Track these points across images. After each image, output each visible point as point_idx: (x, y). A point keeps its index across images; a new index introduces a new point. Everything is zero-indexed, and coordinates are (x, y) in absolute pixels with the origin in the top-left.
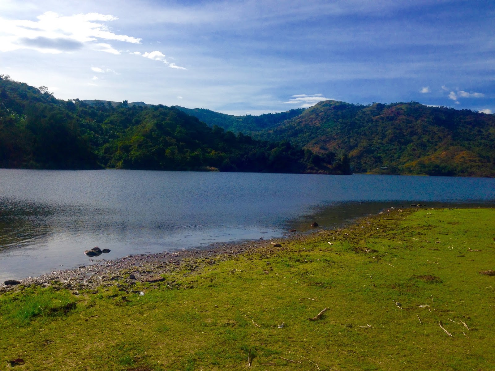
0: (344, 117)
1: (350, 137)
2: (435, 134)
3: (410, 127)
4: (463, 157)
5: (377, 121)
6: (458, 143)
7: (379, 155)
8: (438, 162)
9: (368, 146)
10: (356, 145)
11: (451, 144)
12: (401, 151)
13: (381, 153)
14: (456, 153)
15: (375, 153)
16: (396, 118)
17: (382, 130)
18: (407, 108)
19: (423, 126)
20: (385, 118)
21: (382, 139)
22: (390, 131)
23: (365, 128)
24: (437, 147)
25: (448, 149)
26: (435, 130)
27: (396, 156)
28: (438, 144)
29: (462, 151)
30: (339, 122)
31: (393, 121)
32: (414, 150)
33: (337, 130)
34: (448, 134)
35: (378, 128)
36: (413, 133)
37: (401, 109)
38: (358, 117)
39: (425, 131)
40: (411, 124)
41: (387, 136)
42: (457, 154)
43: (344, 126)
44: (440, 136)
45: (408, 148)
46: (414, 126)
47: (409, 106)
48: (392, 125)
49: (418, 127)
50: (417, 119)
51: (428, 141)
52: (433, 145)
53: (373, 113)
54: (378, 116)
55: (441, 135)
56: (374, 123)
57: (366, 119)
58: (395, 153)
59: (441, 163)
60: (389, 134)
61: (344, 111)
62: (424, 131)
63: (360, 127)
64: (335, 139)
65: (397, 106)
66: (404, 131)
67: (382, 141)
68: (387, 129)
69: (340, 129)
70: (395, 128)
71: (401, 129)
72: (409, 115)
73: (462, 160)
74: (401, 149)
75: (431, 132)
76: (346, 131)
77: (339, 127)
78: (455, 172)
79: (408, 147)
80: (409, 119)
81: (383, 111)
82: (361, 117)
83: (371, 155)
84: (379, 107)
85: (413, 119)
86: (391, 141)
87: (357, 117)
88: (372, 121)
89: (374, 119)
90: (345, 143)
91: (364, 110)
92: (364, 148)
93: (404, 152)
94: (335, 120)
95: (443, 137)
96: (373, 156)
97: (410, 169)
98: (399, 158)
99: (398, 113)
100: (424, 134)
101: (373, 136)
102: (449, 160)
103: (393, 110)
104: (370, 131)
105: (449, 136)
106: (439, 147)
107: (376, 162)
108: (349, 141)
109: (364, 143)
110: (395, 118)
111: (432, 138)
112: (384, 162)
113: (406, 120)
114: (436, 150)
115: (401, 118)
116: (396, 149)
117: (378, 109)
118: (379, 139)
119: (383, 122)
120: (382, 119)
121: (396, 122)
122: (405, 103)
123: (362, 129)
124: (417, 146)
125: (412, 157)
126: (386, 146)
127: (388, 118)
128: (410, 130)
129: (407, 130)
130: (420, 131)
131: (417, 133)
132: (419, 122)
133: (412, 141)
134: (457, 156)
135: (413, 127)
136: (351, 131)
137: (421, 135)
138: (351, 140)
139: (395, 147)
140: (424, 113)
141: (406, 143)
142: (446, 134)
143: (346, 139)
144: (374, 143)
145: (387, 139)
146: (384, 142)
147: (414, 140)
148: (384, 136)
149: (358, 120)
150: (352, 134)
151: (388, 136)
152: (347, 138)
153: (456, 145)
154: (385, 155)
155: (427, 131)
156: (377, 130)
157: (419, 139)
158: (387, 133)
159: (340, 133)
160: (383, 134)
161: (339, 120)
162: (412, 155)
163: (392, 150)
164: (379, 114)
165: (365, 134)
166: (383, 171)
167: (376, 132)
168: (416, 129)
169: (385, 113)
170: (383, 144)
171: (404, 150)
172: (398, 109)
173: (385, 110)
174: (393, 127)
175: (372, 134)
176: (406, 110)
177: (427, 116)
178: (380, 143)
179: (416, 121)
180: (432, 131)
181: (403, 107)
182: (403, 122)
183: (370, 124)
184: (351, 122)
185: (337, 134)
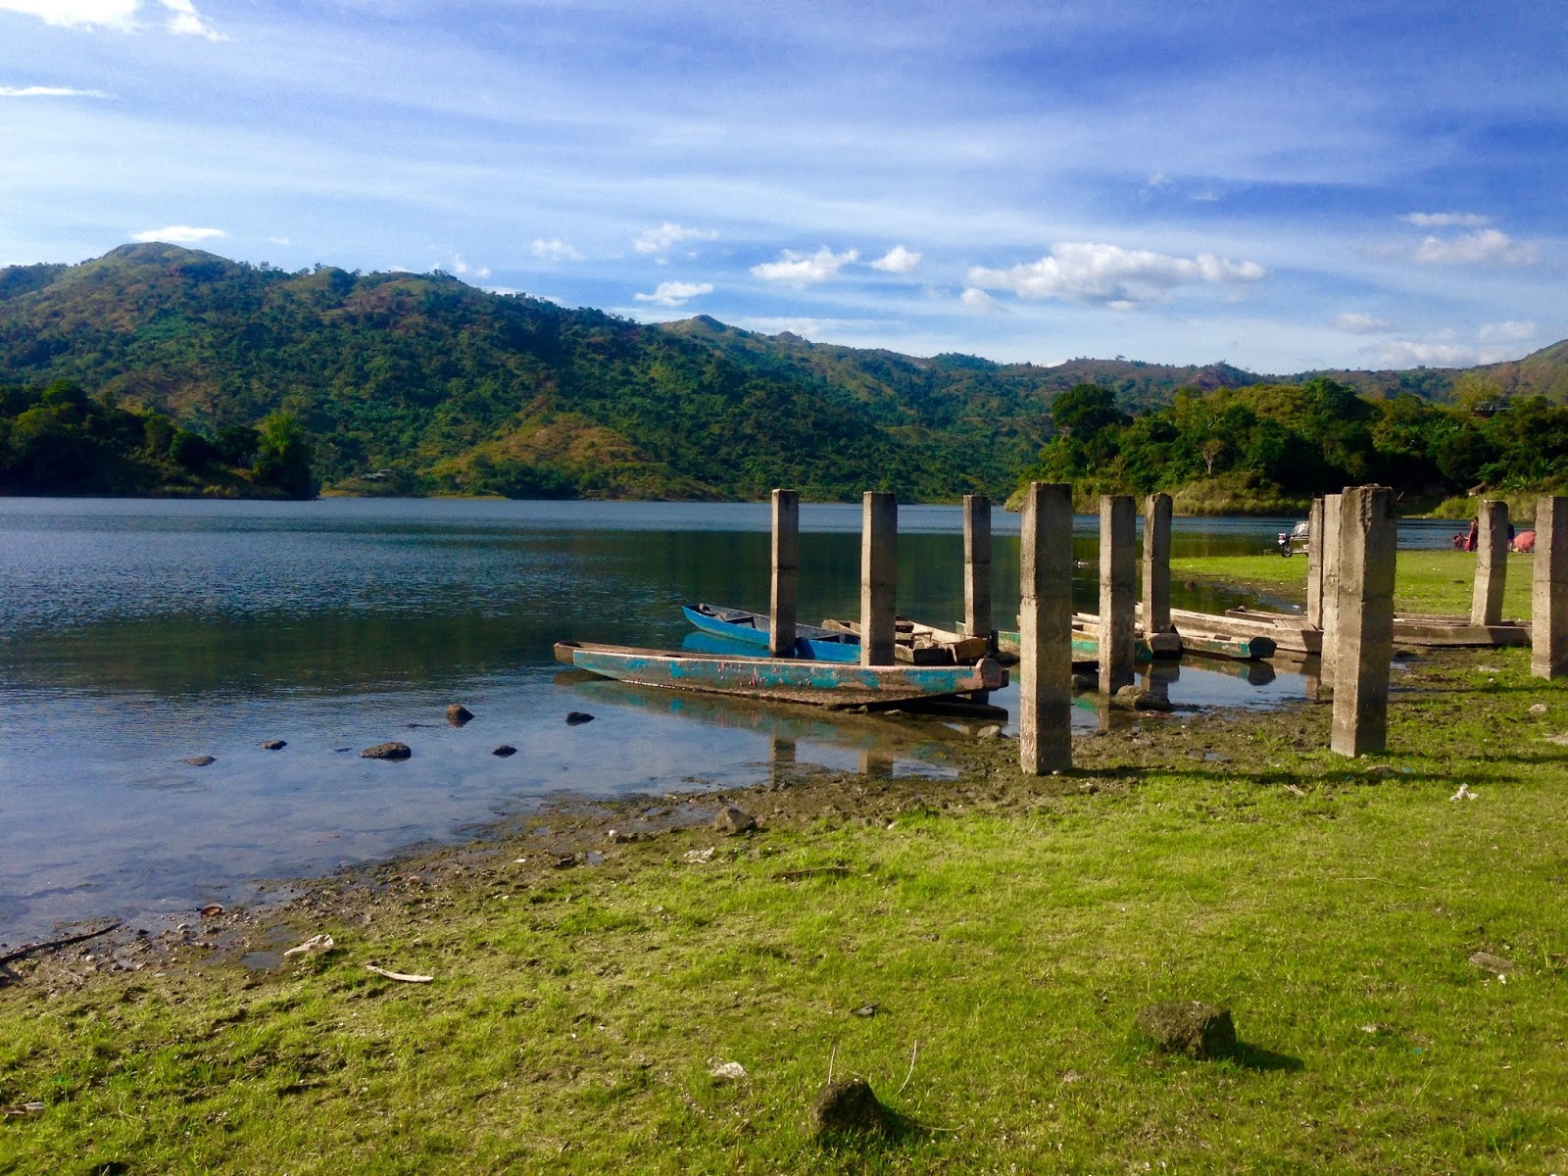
0: (220, 305)
1: (251, 373)
2: (514, 376)
3: (440, 352)
4: (593, 445)
5: (334, 325)
6: (576, 405)
7: (351, 434)
8: (529, 458)
9: (314, 407)
10: (275, 402)
11: (560, 408)
12: (417, 424)
13: (358, 429)
14: (573, 433)
15: (340, 428)
16: (396, 322)
17: (356, 356)
18: (426, 292)
19: (478, 349)
20: (361, 319)
21: (356, 385)
22: (379, 361)
23: (301, 346)
24: (520, 415)
25: (553, 422)
26: (511, 364)
27: (405, 438)
28: (523, 405)
29: (588, 427)
30: (204, 321)
31: (388, 330)
32: (456, 421)
33: (202, 347)
34: (548, 378)
35: (341, 349)
36: (450, 371)
37: (409, 294)
38: (272, 308)
39: (485, 368)
40: (440, 344)
41: (372, 378)
42: (578, 437)
43: (226, 335)
44: (526, 382)
45: (440, 416)
46: (450, 349)
47: (433, 288)
48: (385, 342)
49: (462, 352)
50: (457, 325)
51: (495, 395)
52: (509, 409)
53: (319, 298)
54: (339, 311)
55: (527, 378)
56: (326, 332)
57: (300, 317)
58: (401, 431)
59: (538, 460)
60: (378, 370)
61: (221, 285)
62: (481, 363)
63: (279, 343)
64: (196, 380)
65: (396, 283)
66: (423, 361)
67: (358, 391)
68: (369, 352)
69: (211, 345)
70: (394, 352)
71: (412, 356)
72: (431, 313)
73: (590, 453)
74: (416, 418)
75: (501, 370)
76: (234, 352)
77: (208, 340)
78: (576, 487)
79: (439, 410)
80: (434, 325)
81: (351, 295)
82: (282, 309)
83: (329, 435)
84: (338, 281)
85: (446, 328)
86: (385, 390)
87: (266, 309)
88: (319, 323)
89: (327, 317)
90: (235, 393)
91: (288, 286)
92: (302, 411)
93: (427, 428)
94: (191, 315)
95: (533, 386)
96: (333, 440)
97: (453, 478)
98: (414, 445)
99: (401, 305)
100: (481, 374)
101: (326, 373)
102: (556, 453)
103: (383, 295)
104: (314, 356)
105: (549, 384)
106: (527, 416)
107: (345, 457)
108: (249, 389)
109: (299, 396)
110: (392, 321)
111: (505, 386)
112: (370, 457)
113: (426, 328)
114: (518, 423)
115: (408, 321)
116: (401, 418)
117: (335, 287)
118: (347, 384)
119: (355, 332)
120: (352, 319)
121: (398, 333)
122: (419, 277)
123: (290, 348)
124: (463, 410)
125: (454, 443)
126: (372, 408)
127: (369, 317)
128: (437, 361)
129: (430, 358)
130: (468, 364)
131: (463, 370)
132: (464, 336)
133: (450, 396)
134: (577, 442)
135: (447, 352)
136: (251, 355)
137: (474, 377)
138: (255, 384)
139: (400, 412)
140: (478, 312)
141: (432, 400)
142: (542, 376)
143: (238, 381)
144: (332, 397)
145: (371, 385)
146: (363, 394)
147: (454, 393)
148: (362, 377)
149: (274, 319)
150: (255, 363)
151: (375, 375)
152: (240, 376)
153: (571, 410)
154: (371, 435)
155: (489, 367)
156: (340, 354)
157: (467, 390)
158: (370, 365)
159: (213, 358)
160: (359, 368)
161: (203, 316)
162: (454, 438)
163: (392, 419)
164: (340, 305)
165: (300, 367)
166: (375, 486)
167: (334, 362)
168: (458, 359)
169: (358, 302)
170: (363, 402)
171: (427, 422)
172: (401, 293)
173: (358, 293)
174: (388, 346)
175: (324, 367)
176: (423, 298)
177: (485, 321)
178: (350, 398)
179: (455, 335)
180: (503, 365)
181: (416, 288)
182: (419, 334)
183: (314, 336)
184: (249, 325)
185: (203, 360)
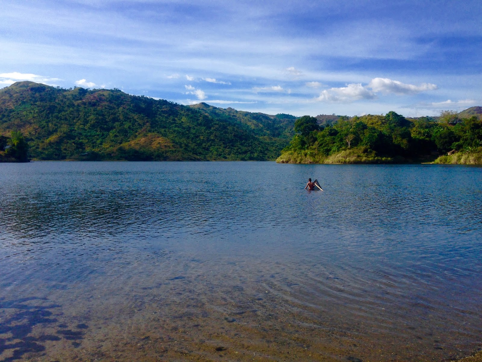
0: (42, 100)
1: (49, 121)
2: (136, 121)
3: (112, 114)
4: (159, 143)
5: (78, 105)
6: (156, 130)
7: (81, 141)
8: (137, 148)
9: (69, 132)
10: (56, 131)
11: (150, 131)
12: (103, 137)
13: (83, 139)
14: (153, 139)
15: (77, 139)
16: (99, 104)
17: (84, 116)
18: (109, 94)
19: (125, 113)
20: (87, 104)
21: (84, 125)
22: (92, 117)
23: (67, 113)
24: (137, 134)
25: (147, 136)
26: (136, 117)
27: (98, 142)
28: (138, 130)
29: (158, 137)
30: (36, 105)
31: (96, 107)
32: (116, 136)
33: (34, 113)
34: (147, 122)
35: (80, 113)
36: (115, 120)
37: (104, 96)
38: (59, 101)
39: (127, 118)
40: (113, 111)
41: (89, 122)
42: (155, 140)
43: (42, 109)
44: (140, 123)
45: (111, 134)
46: (116, 113)
47: (111, 93)
48: (94, 111)
49: (120, 114)
50: (119, 105)
51: (129, 128)
52: (133, 132)
53: (75, 97)
54: (80, 101)
55: (140, 122)
56: (75, 108)
57: (67, 104)
58: (98, 139)
59: (140, 148)
60: (92, 120)
61: (43, 93)
62: (125, 117)
63: (60, 111)
64: (31, 124)
65: (99, 92)
66: (107, 117)
67: (85, 126)
68: (89, 114)
69: (37, 112)
70: (97, 114)
71: (103, 115)
72: (110, 102)
73: (158, 146)
74: (103, 135)
75: (132, 119)
76: (45, 114)
77: (36, 111)
78: (153, 157)
79: (111, 133)
80: (111, 105)
81: (85, 96)
82: (62, 101)
83: (73, 141)
84: (81, 92)
85: (115, 106)
86: (93, 126)
87: (57, 101)
88: (74, 105)
89: (76, 103)
90: (43, 128)
91: (65, 93)
92: (64, 133)
93: (107, 138)
94: (32, 103)
95: (142, 124)
96: (74, 143)
97: (110, 154)
98: (101, 144)
99: (101, 99)
100: (125, 121)
101: (75, 121)
102: (147, 146)
103: (95, 96)
104: (71, 116)
105: (147, 124)
106: (139, 134)
107: (77, 148)
108: (48, 126)
109: (65, 128)
110: (97, 104)
111: (133, 124)
112: (86, 148)
113: (108, 106)
114: (136, 136)
115: (103, 104)
116: (98, 135)
117: (80, 93)
118: (81, 124)
119: (85, 108)
120: (84, 104)
121: (99, 108)
122: (107, 90)
123: (63, 113)
124: (118, 132)
126: (89, 132)
127: (90, 103)
128: (112, 117)
129: (109, 116)
130: (121, 117)
131: (119, 119)
132: (121, 109)
133: (115, 128)
134: (154, 142)
135: (115, 114)
136: (50, 115)
137: (123, 122)
138: (50, 125)
139: (98, 133)
140: (126, 101)
141: (109, 130)
142: (145, 121)
143: (45, 124)
144: (76, 129)
145: (89, 124)
146: (86, 128)
147: (116, 127)
148: (86, 122)
149: (59, 104)
150: (51, 118)
151: (91, 121)
152: (45, 122)
153: (153, 132)
154: (87, 141)
155: (128, 118)
156: (79, 115)
157: (120, 126)
158: (89, 118)
159: (37, 116)
160: (85, 119)
161: (36, 103)
162: (115, 142)
163: (95, 136)
164: (81, 99)
165: (66, 119)
166: (84, 158)
167: (77, 117)
168: (118, 116)
169: (87, 98)
170: (85, 130)
171: (107, 136)
172: (101, 95)
173: (88, 95)
174: (95, 112)
175: (74, 119)
176: (108, 97)
177: (128, 104)
178: (82, 129)
179: (118, 108)
180: (133, 118)
181: (105, 93)
182: (106, 108)
183: (71, 109)
184: (50, 106)
185: (34, 117)
